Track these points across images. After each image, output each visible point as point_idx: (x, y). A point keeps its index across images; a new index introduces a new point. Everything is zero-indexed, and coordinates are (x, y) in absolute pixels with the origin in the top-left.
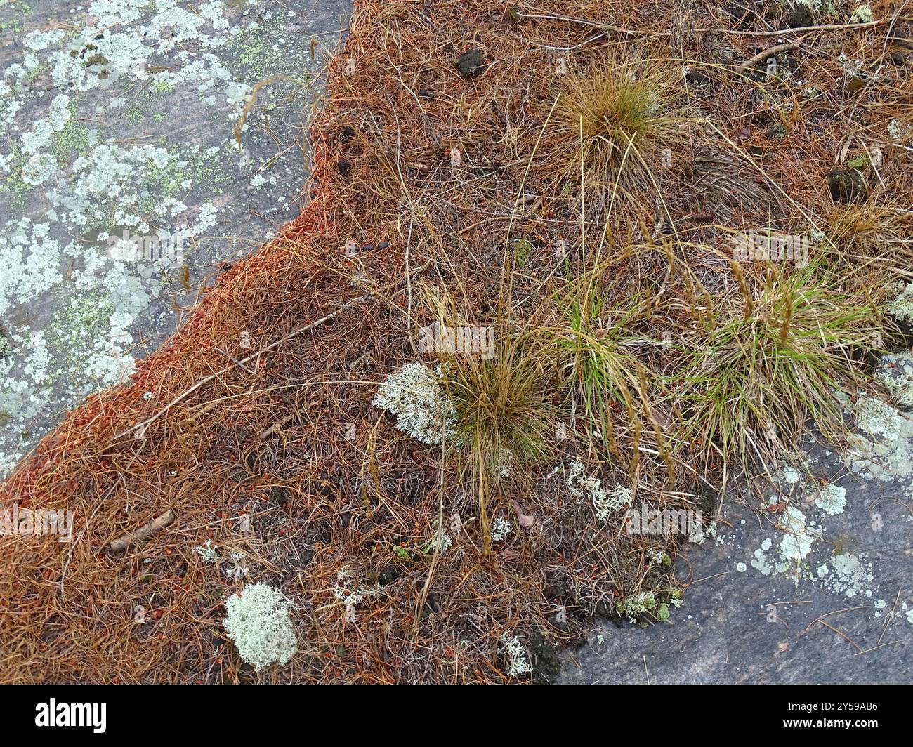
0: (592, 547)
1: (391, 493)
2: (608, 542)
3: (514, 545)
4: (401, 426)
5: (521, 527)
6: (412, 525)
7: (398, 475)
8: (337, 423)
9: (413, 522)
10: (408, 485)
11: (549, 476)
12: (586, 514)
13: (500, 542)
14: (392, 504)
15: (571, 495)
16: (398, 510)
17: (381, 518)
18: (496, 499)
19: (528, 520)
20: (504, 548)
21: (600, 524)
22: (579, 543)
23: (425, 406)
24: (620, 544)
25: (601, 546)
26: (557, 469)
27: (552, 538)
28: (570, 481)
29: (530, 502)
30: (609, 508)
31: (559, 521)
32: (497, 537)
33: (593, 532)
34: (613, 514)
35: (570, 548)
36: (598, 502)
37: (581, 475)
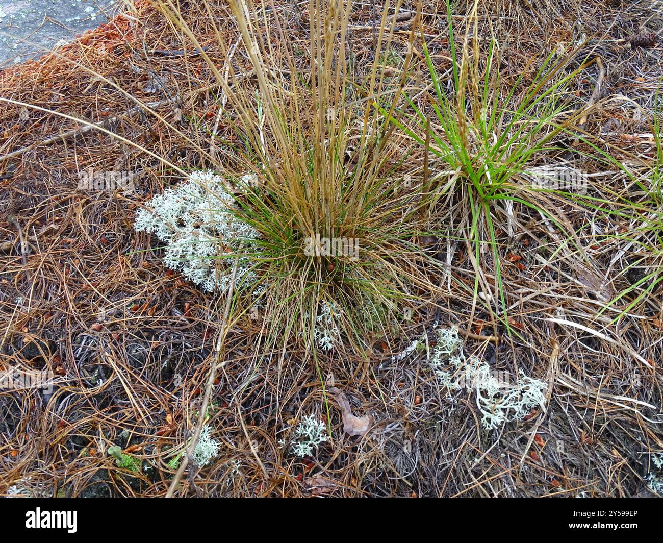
0: (470, 480)
1: (137, 363)
2: (501, 474)
3: (331, 468)
4: (170, 261)
5: (347, 435)
6: (160, 419)
7: (152, 334)
8: (78, 255)
9: (164, 414)
10: (166, 353)
11: (402, 355)
12: (462, 421)
13: (307, 460)
14: (133, 380)
15: (437, 386)
16: (142, 393)
17: (106, 401)
18: (308, 385)
19: (359, 424)
20: (314, 472)
21: (488, 438)
22: (447, 471)
23: (213, 232)
24: (524, 481)
25: (488, 480)
26: (415, 344)
27: (399, 459)
28: (437, 362)
29: (367, 395)
30: (504, 410)
31: (413, 431)
32: (303, 450)
33: (474, 453)
34: (511, 425)
35: (430, 481)
36: (485, 401)
37: (456, 353)
